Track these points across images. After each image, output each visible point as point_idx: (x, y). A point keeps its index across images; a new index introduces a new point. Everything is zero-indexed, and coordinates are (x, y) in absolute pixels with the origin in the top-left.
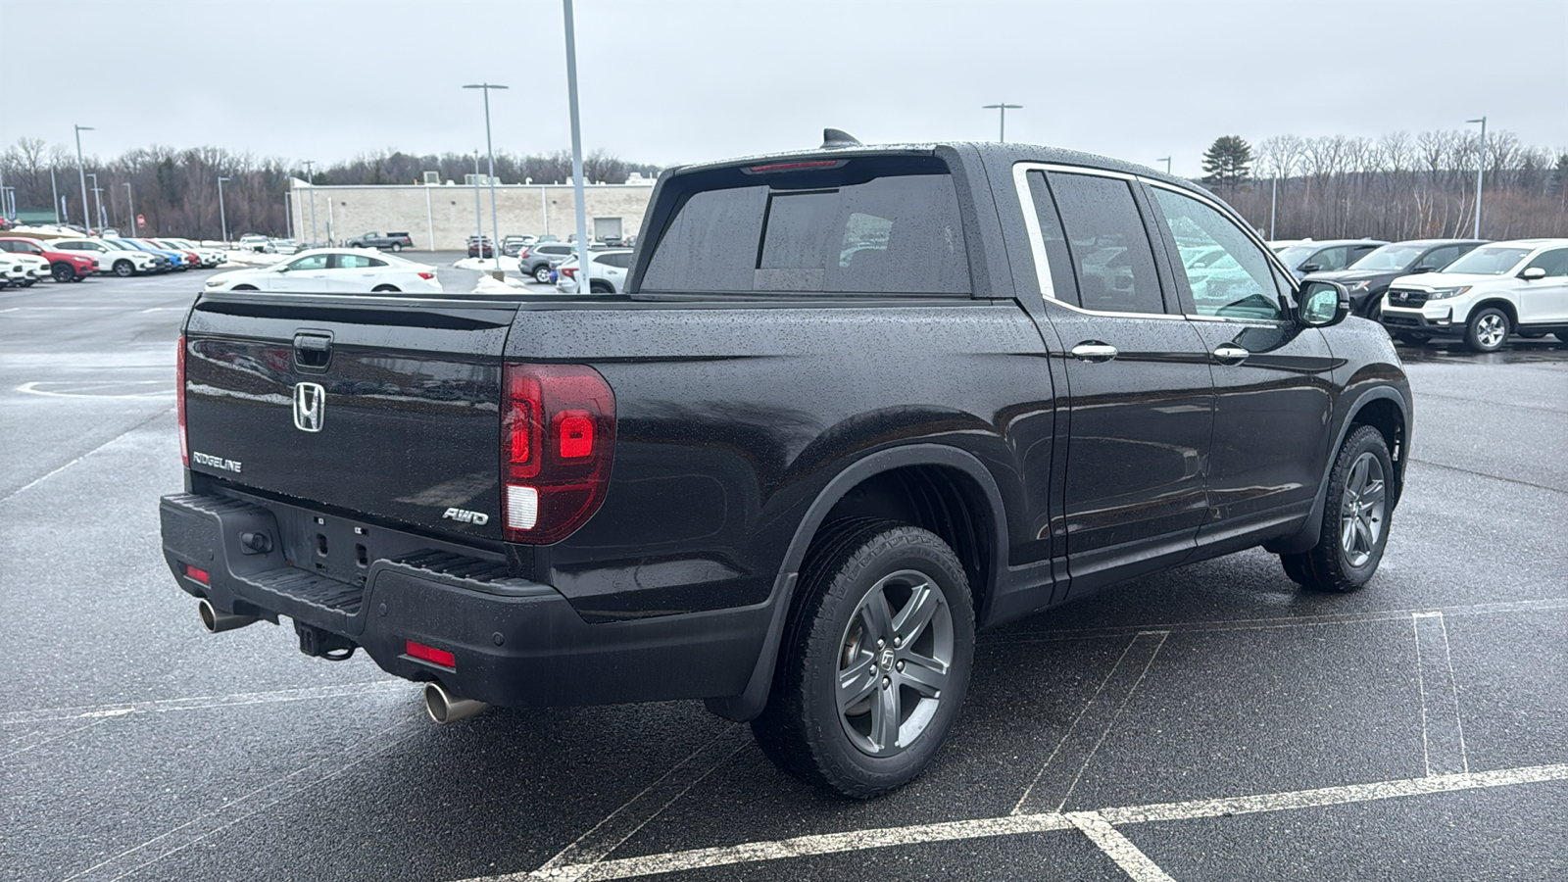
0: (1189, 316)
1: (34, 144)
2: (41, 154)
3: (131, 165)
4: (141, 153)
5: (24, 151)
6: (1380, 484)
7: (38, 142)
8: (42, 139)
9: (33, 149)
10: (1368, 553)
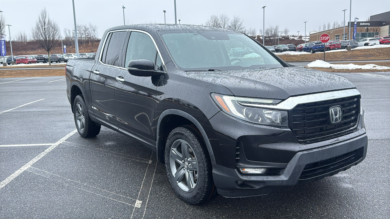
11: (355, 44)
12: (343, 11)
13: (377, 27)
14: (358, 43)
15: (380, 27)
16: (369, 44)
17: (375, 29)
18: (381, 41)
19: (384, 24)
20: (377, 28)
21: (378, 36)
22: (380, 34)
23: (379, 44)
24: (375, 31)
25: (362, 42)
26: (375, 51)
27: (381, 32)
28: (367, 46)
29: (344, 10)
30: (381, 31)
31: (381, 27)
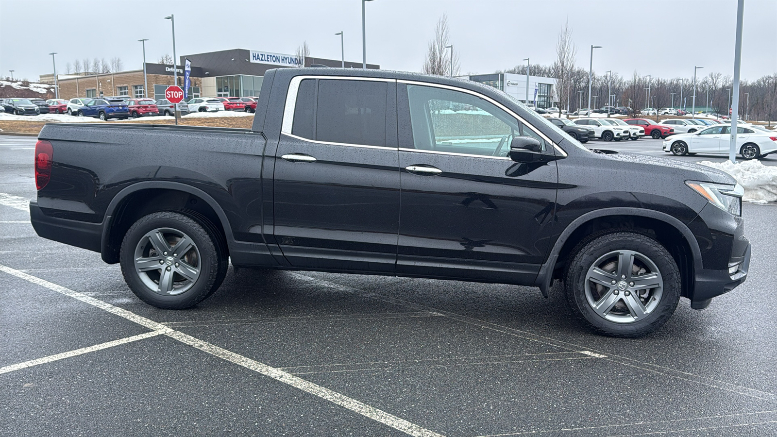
0: (400, 149)
1: (716, 75)
2: (719, 80)
3: (762, 83)
4: (770, 77)
5: (710, 79)
6: (656, 275)
7: (718, 75)
8: (720, 73)
9: (715, 78)
10: (636, 317)
11: (183, 108)
12: (141, 41)
13: (195, 78)
14: (187, 106)
15: (200, 78)
16: (208, 108)
17: (193, 81)
18: (226, 104)
19: (206, 73)
20: (195, 80)
21: (199, 94)
22: (201, 91)
23: (224, 109)
24: (193, 84)
25: (192, 103)
26: (225, 122)
27: (203, 88)
28: (205, 113)
29: (142, 39)
30: (203, 85)
31: (203, 78)
